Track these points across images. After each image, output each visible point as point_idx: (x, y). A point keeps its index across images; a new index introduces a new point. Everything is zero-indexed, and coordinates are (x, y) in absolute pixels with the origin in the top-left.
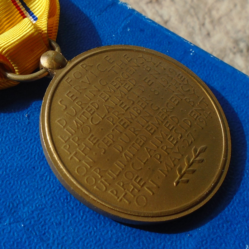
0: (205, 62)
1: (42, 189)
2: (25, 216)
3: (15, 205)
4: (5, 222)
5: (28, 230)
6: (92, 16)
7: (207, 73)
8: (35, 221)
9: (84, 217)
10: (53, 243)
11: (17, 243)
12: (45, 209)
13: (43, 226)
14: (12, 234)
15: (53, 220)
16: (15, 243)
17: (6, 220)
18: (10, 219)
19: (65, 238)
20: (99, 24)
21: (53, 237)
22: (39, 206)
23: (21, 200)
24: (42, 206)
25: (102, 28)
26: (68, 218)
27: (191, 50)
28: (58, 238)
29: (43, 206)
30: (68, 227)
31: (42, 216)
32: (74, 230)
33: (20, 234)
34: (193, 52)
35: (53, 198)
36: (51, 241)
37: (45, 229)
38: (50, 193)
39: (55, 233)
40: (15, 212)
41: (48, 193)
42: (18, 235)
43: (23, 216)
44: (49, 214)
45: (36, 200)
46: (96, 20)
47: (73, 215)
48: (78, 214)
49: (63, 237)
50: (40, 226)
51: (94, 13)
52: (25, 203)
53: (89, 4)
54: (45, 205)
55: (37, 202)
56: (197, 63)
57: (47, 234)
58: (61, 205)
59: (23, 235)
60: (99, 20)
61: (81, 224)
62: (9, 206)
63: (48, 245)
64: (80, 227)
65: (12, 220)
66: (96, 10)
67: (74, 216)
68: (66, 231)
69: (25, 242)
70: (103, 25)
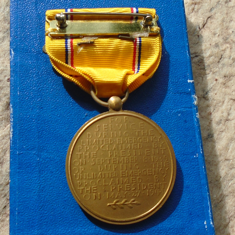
0: (196, 167)
1: (60, 152)
2: (43, 156)
3: (43, 149)
4: (33, 151)
5: (39, 163)
6: (170, 90)
7: (190, 172)
8: (44, 162)
9: (64, 180)
10: (43, 177)
11: (30, 164)
12: (53, 162)
13: (45, 167)
14: (31, 158)
15: (51, 168)
16: (29, 163)
18: (36, 152)
19: (49, 180)
20: (169, 99)
21: (45, 175)
22: (52, 158)
23: (47, 149)
24: (53, 159)
25: (167, 102)
26: (57, 174)
27: (197, 154)
28: (46, 177)
29: (53, 160)
30: (54, 177)
31: (49, 163)
32: (55, 180)
33: (34, 162)
34: (197, 156)
35: (60, 160)
36: (42, 176)
37: (45, 169)
38: (61, 157)
39: (47, 174)
40: (41, 151)
41: (61, 156)
42: (33, 161)
43: (42, 156)
44: (52, 165)
45: (53, 154)
46: (170, 94)
47: (61, 174)
48: (63, 176)
49: (48, 179)
50: (44, 166)
51: (173, 90)
52: (48, 151)
53: (176, 83)
54: (54, 160)
55: (53, 155)
56: (192, 163)
57: (44, 171)
58: (60, 166)
59: (35, 163)
60: (171, 96)
61: (60, 181)
62: (41, 147)
63: (40, 176)
64: (58, 182)
65: (37, 153)
66: (176, 90)
67: (60, 175)
68: (51, 177)
69: (33, 166)
70: (169, 101)
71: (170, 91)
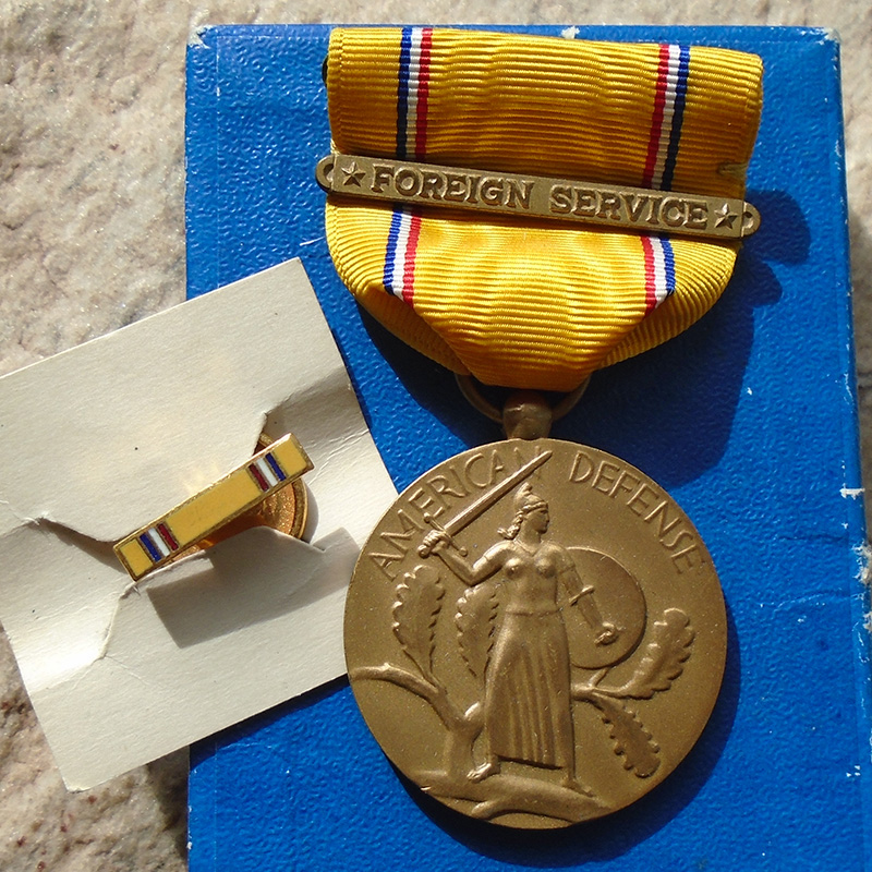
0: (850, 814)
1: (363, 748)
2: (304, 761)
3: (307, 734)
4: (270, 744)
5: (289, 785)
6: (772, 526)
7: (827, 832)
8: (309, 783)
9: (376, 846)
10: (302, 836)
11: (259, 788)
12: (338, 781)
13: (312, 799)
14: (264, 768)
15: (332, 805)
16: (257, 785)
17: (275, 742)
18: (281, 747)
19: (323, 845)
20: (764, 558)
21: (311, 828)
22: (336, 767)
23: (320, 736)
24: (339, 771)
25: (759, 570)
26: (354, 824)
27: (858, 767)
28: (314, 834)
29: (340, 774)
30: (342, 835)
31: (325, 785)
32: (346, 847)
33: (275, 780)
34: (857, 774)
35: (364, 776)
36: (301, 830)
37: (311, 807)
38: (369, 765)
39: (319, 825)
40: (297, 742)
41: (366, 762)
42: (270, 779)
43: (302, 759)
44: (335, 792)
45: (340, 755)
46: (770, 541)
47: (365, 826)
48: (373, 832)
49: (323, 841)
50: (308, 797)
51: (782, 527)
52: (323, 743)
53: (796, 497)
54: (344, 774)
55: (338, 759)
56: (837, 800)
57: (307, 815)
58: (363, 797)
59: (276, 785)
60: (773, 548)
61: (361, 850)
62: (297, 728)
63: (293, 830)
64: (357, 853)
65: (282, 751)
66: (793, 524)
67: (365, 830)
68: (333, 837)
69: (270, 797)
70: (768, 565)
71: (773, 530)
